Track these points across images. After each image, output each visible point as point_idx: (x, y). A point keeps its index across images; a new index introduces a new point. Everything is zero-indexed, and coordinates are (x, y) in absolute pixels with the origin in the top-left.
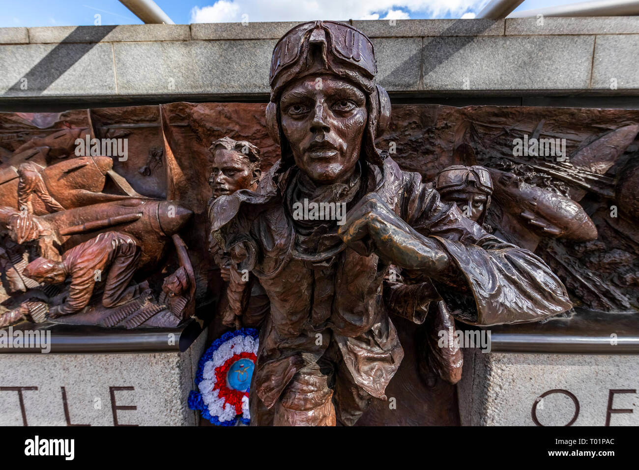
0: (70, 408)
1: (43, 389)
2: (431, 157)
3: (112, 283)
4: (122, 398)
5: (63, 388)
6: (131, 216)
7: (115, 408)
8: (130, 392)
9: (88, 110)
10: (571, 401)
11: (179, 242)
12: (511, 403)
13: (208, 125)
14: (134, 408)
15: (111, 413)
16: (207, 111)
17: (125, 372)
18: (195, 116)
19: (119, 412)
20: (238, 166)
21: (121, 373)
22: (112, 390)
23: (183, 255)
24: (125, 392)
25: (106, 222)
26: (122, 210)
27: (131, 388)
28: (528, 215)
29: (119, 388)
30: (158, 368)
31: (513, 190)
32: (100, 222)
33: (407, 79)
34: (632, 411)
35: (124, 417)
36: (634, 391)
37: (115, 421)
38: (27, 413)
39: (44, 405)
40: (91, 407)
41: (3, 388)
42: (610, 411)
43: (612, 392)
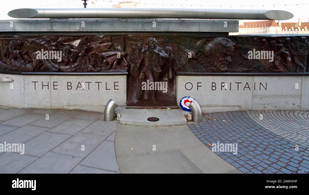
0: (107, 86)
1: (103, 83)
3: (114, 65)
4: (116, 84)
5: (106, 82)
7: (115, 86)
8: (118, 83)
10: (191, 85)
11: (124, 58)
12: (182, 85)
13: (131, 38)
14: (118, 86)
15: (114, 87)
16: (131, 35)
18: (129, 36)
19: (115, 87)
21: (116, 79)
23: (125, 60)
24: (117, 83)
26: (115, 52)
27: (118, 82)
28: (186, 54)
29: (116, 82)
30: (123, 79)
31: (184, 49)
32: (112, 54)
33: (166, 29)
34: (201, 86)
35: (116, 88)
36: (201, 83)
37: (115, 88)
38: (99, 87)
39: (102, 86)
40: (111, 86)
41: (96, 82)
42: (198, 86)
43: (198, 83)
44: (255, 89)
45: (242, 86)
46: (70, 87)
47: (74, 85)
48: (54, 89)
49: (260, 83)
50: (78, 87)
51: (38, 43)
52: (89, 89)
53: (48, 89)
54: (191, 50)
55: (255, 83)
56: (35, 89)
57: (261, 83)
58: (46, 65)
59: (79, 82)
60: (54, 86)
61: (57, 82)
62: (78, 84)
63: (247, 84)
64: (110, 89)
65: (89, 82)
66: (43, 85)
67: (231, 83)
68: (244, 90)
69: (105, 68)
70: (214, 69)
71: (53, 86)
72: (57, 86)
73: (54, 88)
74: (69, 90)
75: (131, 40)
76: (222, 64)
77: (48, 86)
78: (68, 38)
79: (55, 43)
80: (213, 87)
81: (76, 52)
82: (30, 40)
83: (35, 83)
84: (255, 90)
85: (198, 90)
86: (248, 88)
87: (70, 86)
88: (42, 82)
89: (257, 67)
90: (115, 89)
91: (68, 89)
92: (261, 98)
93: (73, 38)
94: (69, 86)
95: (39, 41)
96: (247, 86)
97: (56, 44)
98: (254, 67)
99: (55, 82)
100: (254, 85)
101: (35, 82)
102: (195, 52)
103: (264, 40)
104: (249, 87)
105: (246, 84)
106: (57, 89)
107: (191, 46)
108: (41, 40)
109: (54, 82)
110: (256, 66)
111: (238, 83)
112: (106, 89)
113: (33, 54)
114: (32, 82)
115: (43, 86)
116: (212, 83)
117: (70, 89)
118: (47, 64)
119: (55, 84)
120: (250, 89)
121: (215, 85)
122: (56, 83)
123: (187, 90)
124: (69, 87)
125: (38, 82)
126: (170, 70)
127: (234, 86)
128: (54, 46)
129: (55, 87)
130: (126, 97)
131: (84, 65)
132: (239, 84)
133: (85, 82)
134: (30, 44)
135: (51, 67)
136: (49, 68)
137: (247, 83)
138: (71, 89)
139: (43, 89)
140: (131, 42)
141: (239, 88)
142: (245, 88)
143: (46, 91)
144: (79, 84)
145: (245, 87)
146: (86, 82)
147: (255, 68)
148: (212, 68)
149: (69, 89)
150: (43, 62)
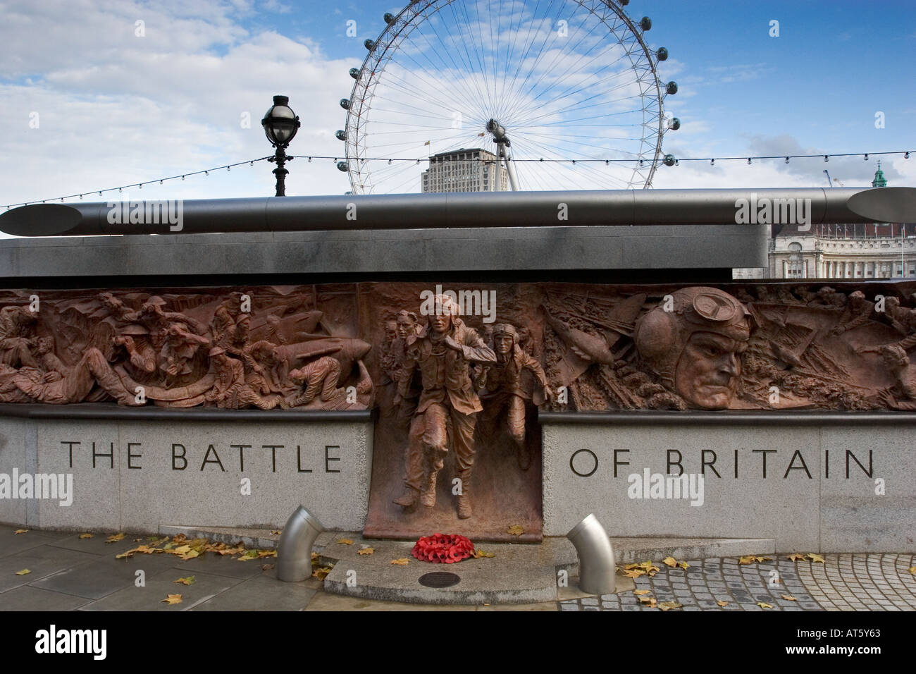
0: (301, 459)
1: (287, 448)
2: (520, 312)
3: (327, 386)
4: (332, 453)
5: (299, 447)
6: (335, 348)
7: (327, 459)
8: (337, 449)
9: (314, 285)
10: (592, 457)
11: (361, 363)
12: (558, 458)
14: (339, 459)
15: (325, 463)
17: (335, 437)
19: (329, 462)
20: (408, 323)
21: (333, 437)
22: (327, 447)
23: (365, 371)
24: (334, 449)
25: (323, 350)
26: (330, 344)
27: (338, 447)
28: (574, 348)
29: (331, 447)
30: (354, 435)
31: (567, 332)
32: (320, 351)
34: (628, 463)
35: (332, 465)
36: (628, 451)
37: (327, 468)
38: (276, 462)
39: (286, 457)
40: (313, 459)
41: (264, 447)
42: (616, 463)
43: (616, 451)
44: (829, 475)
45: (777, 463)
46: (179, 463)
47: (195, 454)
48: (130, 467)
49: (845, 453)
50: (205, 461)
51: (85, 315)
52: (242, 470)
53: (112, 467)
54: (591, 333)
55: (827, 452)
56: (71, 466)
57: (848, 452)
58: (107, 388)
59: (211, 446)
60: (130, 456)
61: (140, 444)
62: (206, 451)
63: (797, 456)
64: (311, 471)
65: (241, 447)
66: (96, 453)
67: (736, 451)
68: (786, 476)
69: (297, 397)
70: (676, 399)
71: (127, 457)
72: (140, 456)
73: (131, 465)
74: (179, 471)
75: (384, 302)
76: (703, 384)
77: (111, 455)
78: (179, 298)
79: (137, 314)
80: (671, 466)
81: (202, 345)
82: (62, 305)
83: (71, 446)
84: (827, 477)
85: (616, 476)
86: (804, 472)
87: (182, 457)
88: (94, 444)
89: (835, 394)
90: (327, 471)
91: (174, 468)
92: (854, 509)
93: (195, 295)
94: (179, 459)
95: (88, 309)
96: (798, 462)
97: (139, 317)
98: (821, 394)
99: (134, 444)
100: (824, 460)
101: (71, 443)
102: (608, 342)
103: (858, 294)
104: (805, 467)
105: (795, 455)
106: (140, 468)
107: (595, 321)
108: (94, 305)
109: (129, 444)
110: (832, 391)
111: (765, 452)
112: (300, 471)
113: (72, 348)
114: (62, 442)
115: (96, 458)
116: (669, 451)
117: (179, 469)
118: (111, 385)
119: (134, 450)
120: (810, 472)
121: (681, 459)
122: (135, 446)
123: (578, 477)
124: (176, 460)
125: (79, 443)
126: (518, 404)
127: (751, 463)
128: (134, 323)
129: (134, 462)
130: (365, 499)
131: (229, 388)
132: (768, 455)
133: (229, 444)
134: (61, 319)
135: (122, 392)
136: (119, 398)
137: (797, 452)
138: (183, 469)
139: (94, 467)
140: (386, 308)
141: (767, 472)
142: (791, 470)
143: (106, 474)
144: (211, 451)
145: (790, 467)
146: (232, 446)
147: (827, 396)
148: (667, 396)
149: (177, 469)
150: (99, 378)
